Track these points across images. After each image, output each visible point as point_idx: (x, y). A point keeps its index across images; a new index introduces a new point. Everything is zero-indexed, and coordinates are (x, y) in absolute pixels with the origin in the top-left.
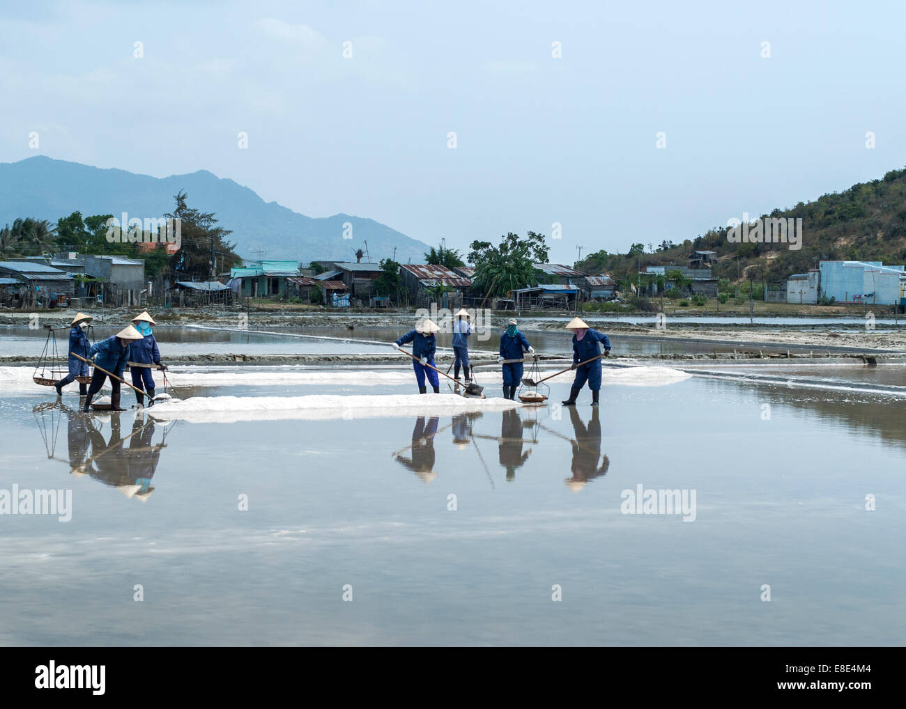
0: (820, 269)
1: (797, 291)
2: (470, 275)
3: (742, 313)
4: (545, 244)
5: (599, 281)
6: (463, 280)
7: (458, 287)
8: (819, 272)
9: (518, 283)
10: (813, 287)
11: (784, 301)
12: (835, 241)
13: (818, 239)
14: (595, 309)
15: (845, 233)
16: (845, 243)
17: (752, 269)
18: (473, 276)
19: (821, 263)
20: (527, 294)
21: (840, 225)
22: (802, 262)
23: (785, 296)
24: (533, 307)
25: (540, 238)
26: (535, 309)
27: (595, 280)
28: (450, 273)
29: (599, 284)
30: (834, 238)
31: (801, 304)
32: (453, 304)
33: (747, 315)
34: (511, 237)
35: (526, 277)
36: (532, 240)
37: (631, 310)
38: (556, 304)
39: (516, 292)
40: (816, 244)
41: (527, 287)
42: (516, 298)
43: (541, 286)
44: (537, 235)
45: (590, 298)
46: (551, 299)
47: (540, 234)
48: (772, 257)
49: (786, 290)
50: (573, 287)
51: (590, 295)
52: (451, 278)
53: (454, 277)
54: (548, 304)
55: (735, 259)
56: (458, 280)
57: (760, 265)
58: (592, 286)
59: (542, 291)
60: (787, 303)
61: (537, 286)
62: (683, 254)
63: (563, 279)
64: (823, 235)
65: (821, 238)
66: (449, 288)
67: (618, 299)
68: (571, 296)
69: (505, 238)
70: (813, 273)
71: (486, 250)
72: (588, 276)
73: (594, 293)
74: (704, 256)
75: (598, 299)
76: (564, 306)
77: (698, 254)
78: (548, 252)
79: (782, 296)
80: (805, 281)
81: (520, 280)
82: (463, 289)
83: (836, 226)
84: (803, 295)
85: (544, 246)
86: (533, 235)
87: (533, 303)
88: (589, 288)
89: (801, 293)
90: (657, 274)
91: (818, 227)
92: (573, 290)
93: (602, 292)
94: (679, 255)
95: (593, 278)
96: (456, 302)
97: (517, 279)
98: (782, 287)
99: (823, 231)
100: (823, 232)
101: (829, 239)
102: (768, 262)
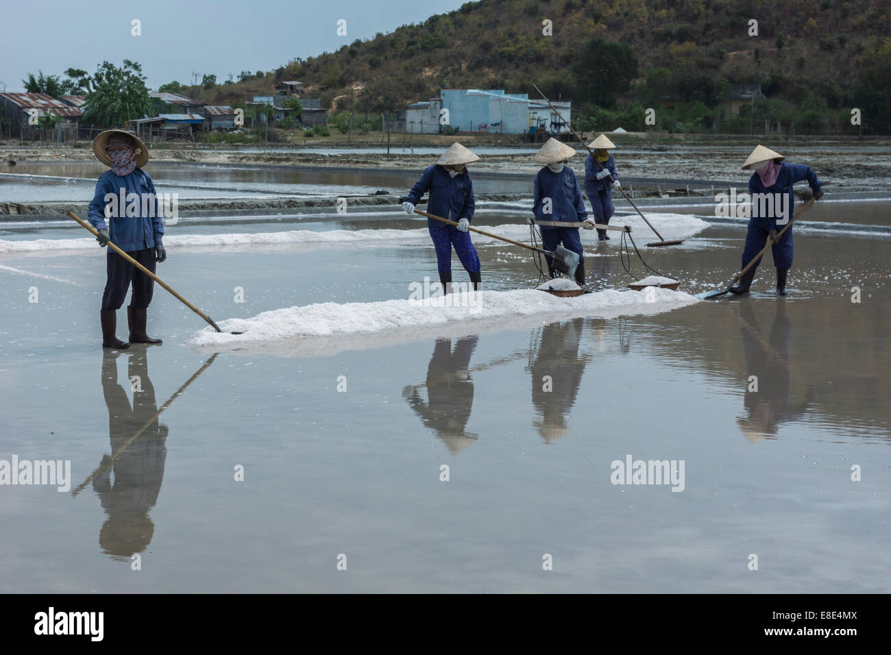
0: (442, 97)
1: (417, 120)
2: (79, 105)
3: (375, 143)
4: (141, 73)
5: (219, 110)
6: (71, 110)
7: (67, 117)
8: (441, 100)
9: (136, 114)
10: (435, 117)
11: (403, 131)
12: (421, 71)
13: (402, 70)
14: (220, 140)
15: (429, 63)
16: (430, 73)
17: (341, 99)
18: (84, 105)
19: (442, 92)
20: (148, 124)
21: (424, 56)
22: (392, 92)
23: (404, 126)
24: (155, 138)
25: (136, 67)
26: (158, 141)
27: (215, 110)
28: (56, 102)
29: (220, 114)
30: (418, 68)
31: (421, 133)
32: (67, 135)
33: (380, 146)
34: (106, 65)
35: (142, 106)
36: (128, 69)
37: (257, 141)
38: (179, 136)
39: (136, 122)
40: (402, 74)
41: (144, 117)
42: (136, 128)
43: (162, 116)
44: (134, 63)
45: (211, 130)
46: (175, 130)
47: (136, 63)
48: (360, 88)
49: (404, 120)
50: (197, 117)
51: (210, 127)
52: (58, 108)
53: (61, 106)
54: (172, 136)
55: (322, 89)
56: (66, 110)
57: (349, 96)
58: (213, 116)
59: (164, 121)
60: (406, 133)
61: (157, 116)
62: (265, 84)
63: (181, 108)
64: (408, 65)
65: (406, 69)
66: (59, 118)
67: (241, 129)
68: (196, 126)
69: (100, 67)
70: (434, 102)
71: (80, 78)
72: (206, 105)
73: (215, 124)
74: (292, 87)
75: (220, 129)
76: (188, 137)
77: (286, 84)
78: (145, 81)
79: (401, 126)
80: (427, 110)
81: (137, 111)
82: (73, 119)
83: (419, 57)
84: (424, 126)
85: (140, 75)
86: (128, 63)
87: (154, 134)
88: (209, 117)
89: (421, 123)
90: (266, 104)
91: (401, 57)
92: (197, 120)
93: (223, 122)
94: (261, 86)
95: (213, 107)
96: (71, 133)
97: (134, 108)
98: (401, 117)
99: (408, 61)
100: (407, 63)
101: (414, 70)
102: (356, 92)
